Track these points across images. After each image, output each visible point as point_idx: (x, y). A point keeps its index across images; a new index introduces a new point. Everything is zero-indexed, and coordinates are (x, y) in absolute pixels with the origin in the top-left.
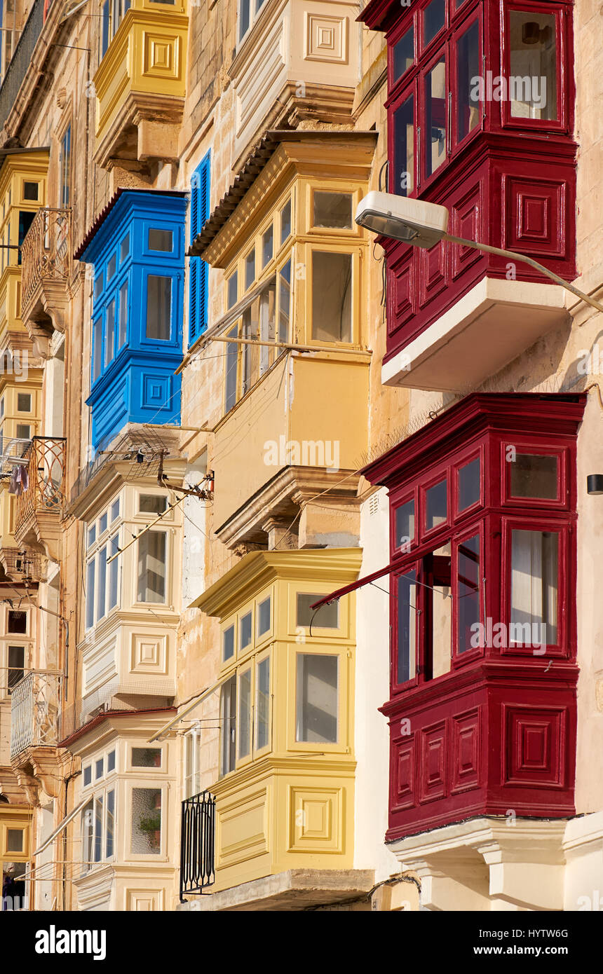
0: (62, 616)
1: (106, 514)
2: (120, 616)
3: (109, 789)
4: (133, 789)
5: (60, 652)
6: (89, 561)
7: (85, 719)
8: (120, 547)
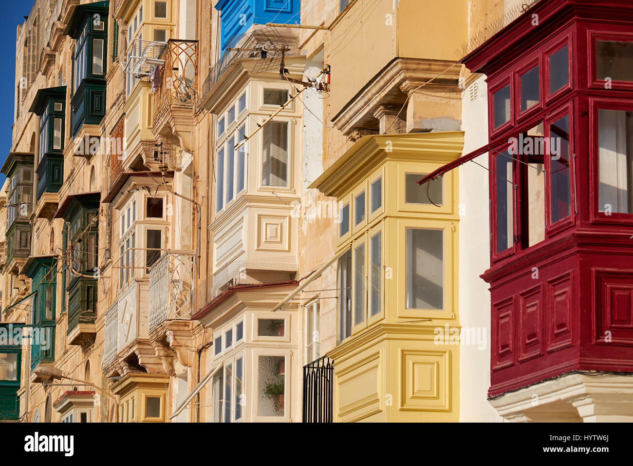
0: (195, 201)
1: (233, 107)
2: (247, 199)
3: (238, 357)
4: (260, 357)
5: (194, 234)
6: (219, 150)
7: (215, 293)
8: (246, 136)
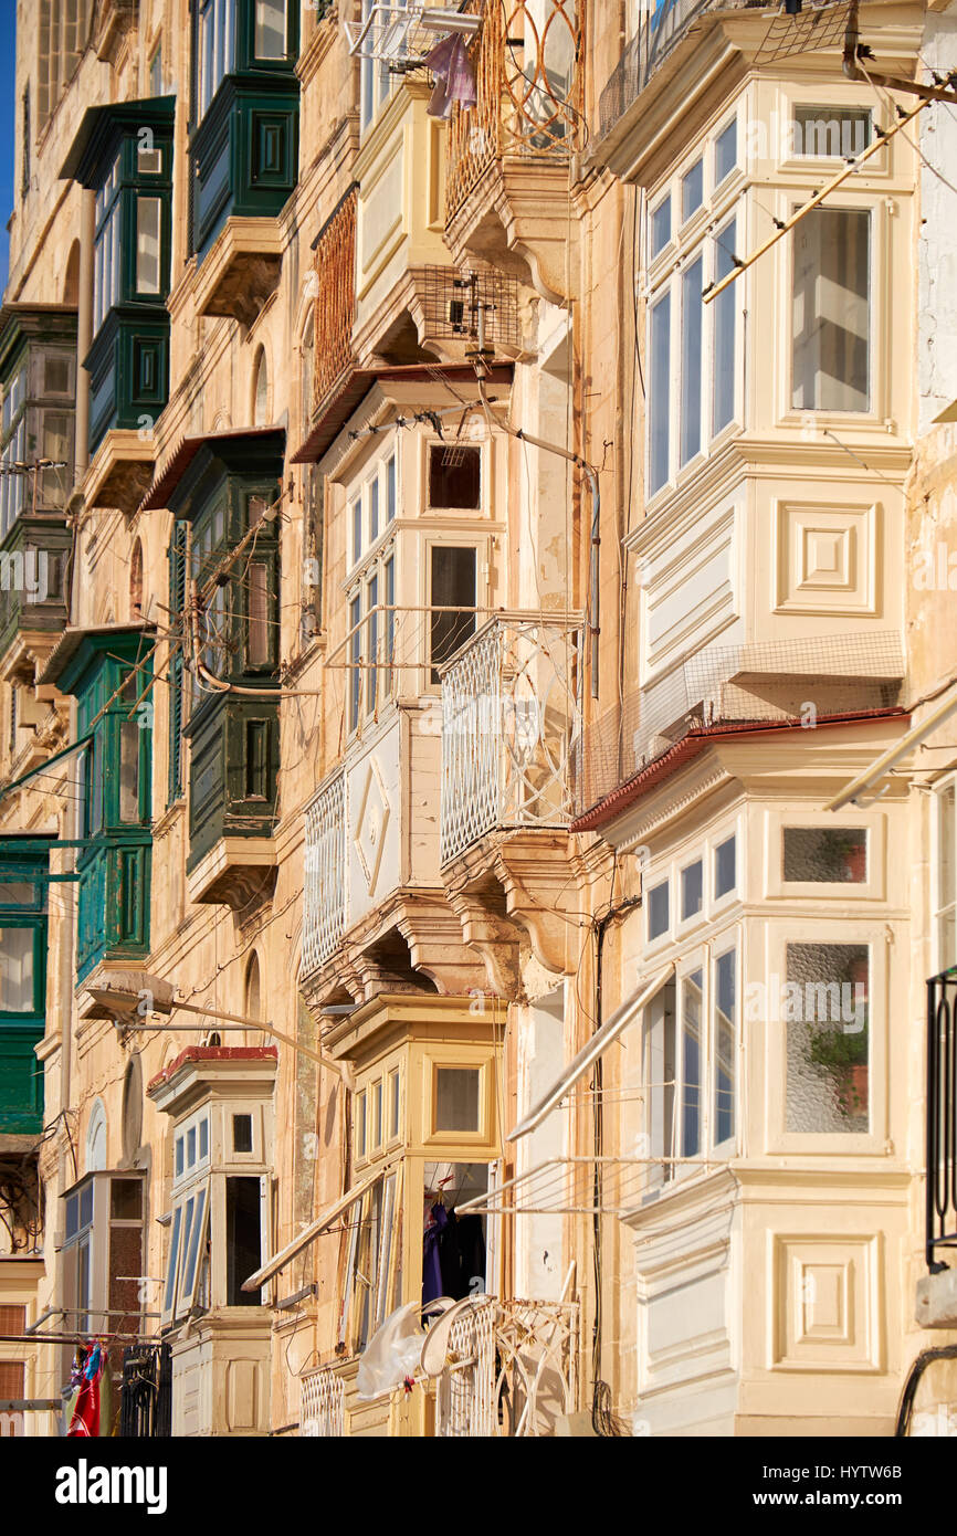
0: (581, 456)
1: (699, 164)
2: (744, 453)
3: (720, 948)
4: (789, 946)
5: (577, 558)
6: (653, 298)
7: (648, 746)
8: (740, 256)
